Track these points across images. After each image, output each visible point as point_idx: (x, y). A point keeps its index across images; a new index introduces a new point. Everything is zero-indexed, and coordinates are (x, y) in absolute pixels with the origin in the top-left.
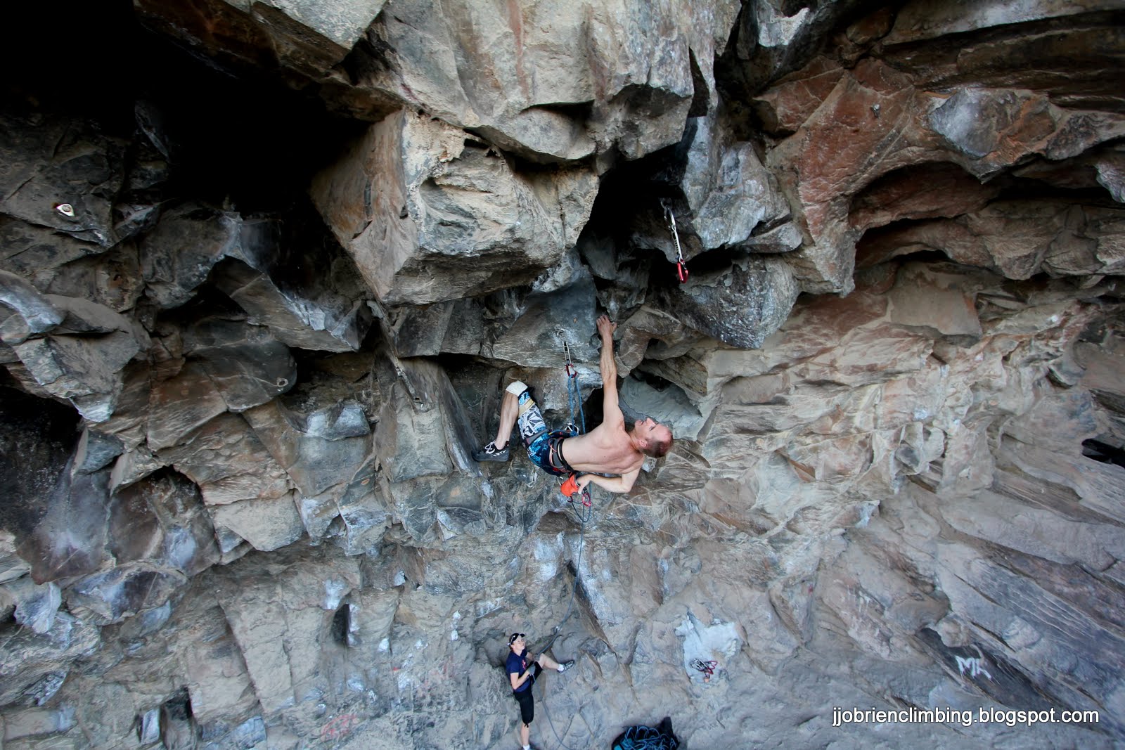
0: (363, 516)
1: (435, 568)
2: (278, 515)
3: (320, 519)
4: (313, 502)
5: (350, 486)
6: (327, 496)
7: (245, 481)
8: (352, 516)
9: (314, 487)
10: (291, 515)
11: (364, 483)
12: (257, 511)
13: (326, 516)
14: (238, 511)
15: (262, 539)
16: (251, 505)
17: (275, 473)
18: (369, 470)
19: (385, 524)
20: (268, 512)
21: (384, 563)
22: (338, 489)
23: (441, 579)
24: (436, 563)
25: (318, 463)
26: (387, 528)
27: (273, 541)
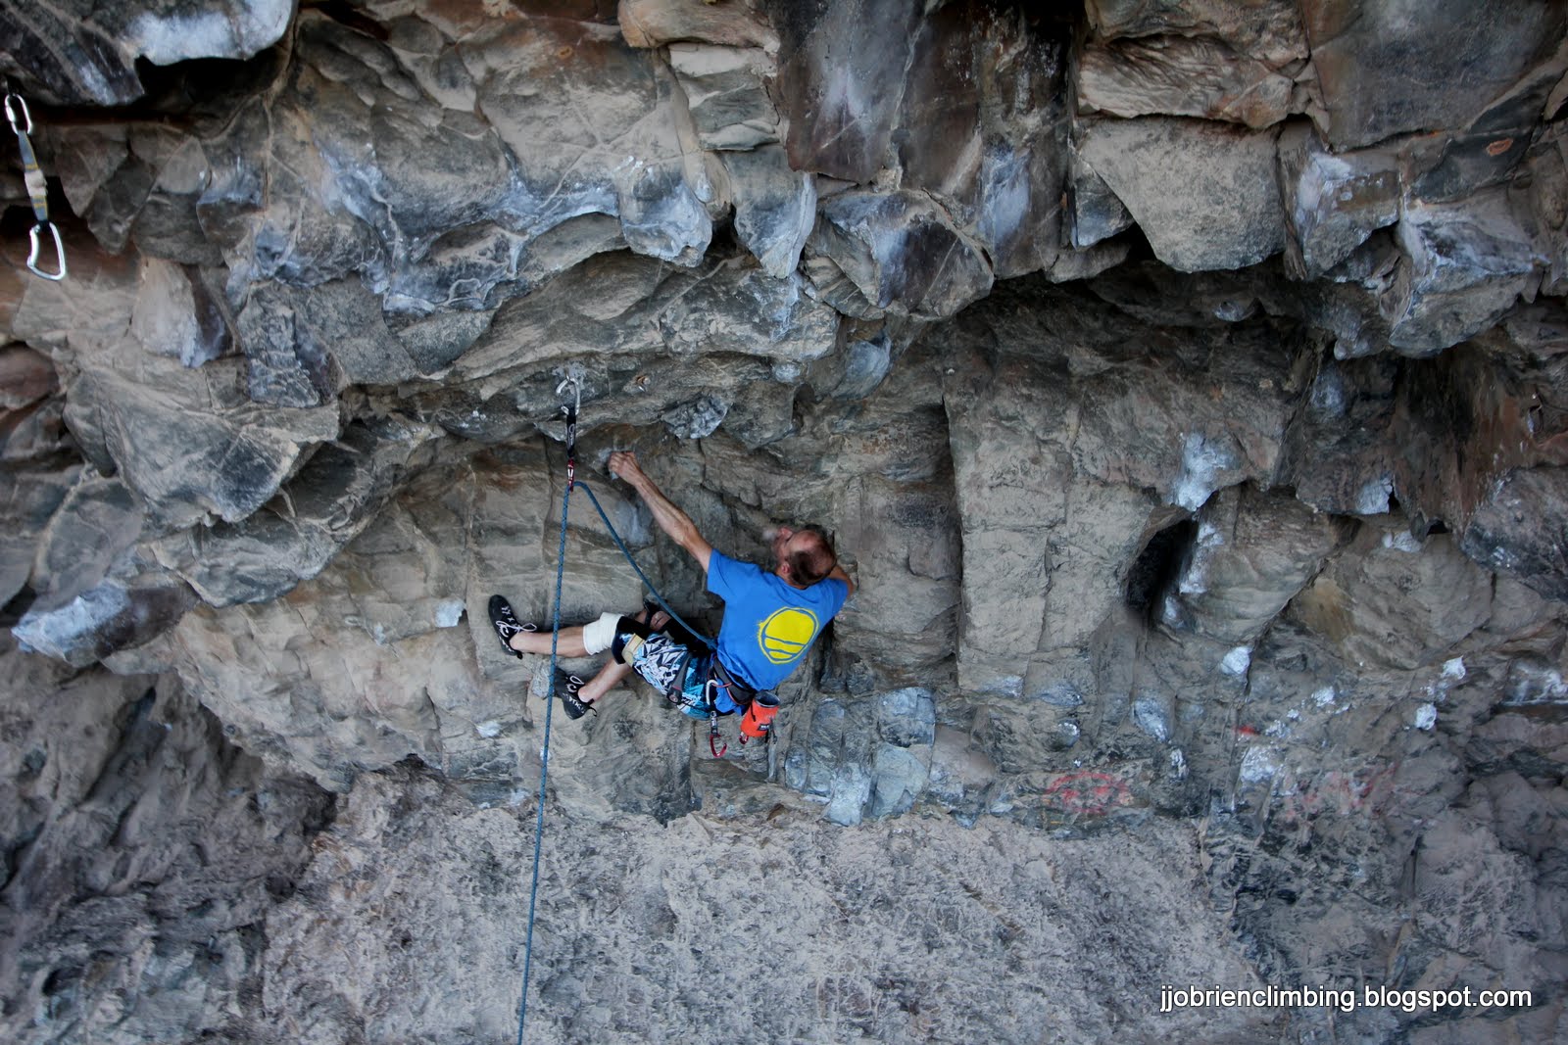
0: (1471, 240)
1: (1522, 491)
2: (1229, 182)
3: (1347, 220)
4: (1341, 167)
5: (1457, 148)
6: (1379, 162)
7: (1188, 61)
8: (1443, 232)
9: (1362, 121)
10: (1259, 192)
11: (1492, 150)
12: (1184, 156)
13: (1362, 215)
14: (1139, 145)
15: (1177, 236)
16: (1173, 137)
17: (1278, 54)
18: (1525, 110)
19: (1519, 286)
20: (1208, 168)
21: (1344, 441)
22: (1419, 146)
23: (1527, 530)
24: (1530, 479)
25: (1398, 50)
26: (1519, 298)
27: (1201, 248)
